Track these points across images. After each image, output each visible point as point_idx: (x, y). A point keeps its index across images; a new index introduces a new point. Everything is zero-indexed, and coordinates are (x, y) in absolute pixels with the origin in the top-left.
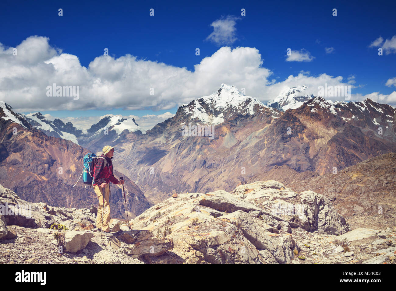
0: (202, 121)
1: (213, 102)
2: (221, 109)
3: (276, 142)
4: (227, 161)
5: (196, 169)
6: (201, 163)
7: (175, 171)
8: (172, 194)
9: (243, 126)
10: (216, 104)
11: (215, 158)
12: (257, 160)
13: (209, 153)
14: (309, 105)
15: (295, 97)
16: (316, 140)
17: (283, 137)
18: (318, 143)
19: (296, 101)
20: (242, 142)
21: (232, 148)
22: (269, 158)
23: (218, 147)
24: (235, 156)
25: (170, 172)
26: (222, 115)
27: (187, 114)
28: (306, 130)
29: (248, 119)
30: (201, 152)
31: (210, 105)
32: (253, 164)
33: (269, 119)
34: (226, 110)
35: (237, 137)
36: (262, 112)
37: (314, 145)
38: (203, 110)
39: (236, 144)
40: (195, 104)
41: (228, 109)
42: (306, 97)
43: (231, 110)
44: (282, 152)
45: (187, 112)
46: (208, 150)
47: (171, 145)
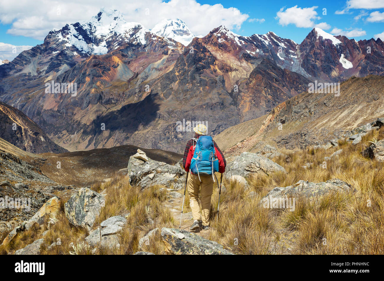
0: (80, 49)
1: (93, 28)
2: (103, 37)
3: (189, 73)
4: (127, 96)
5: (90, 106)
6: (96, 98)
7: (62, 108)
8: (63, 136)
9: (135, 57)
10: (96, 31)
11: (112, 92)
12: (170, 94)
13: (102, 86)
14: (215, 34)
15: (174, 30)
16: (230, 73)
17: (197, 68)
18: (233, 76)
19: (175, 34)
20: (139, 74)
21: (129, 81)
22: (185, 91)
23: (111, 80)
24: (137, 91)
25: (56, 109)
26: (104, 43)
27: (60, 41)
28: (217, 62)
29: (139, 49)
30: (94, 85)
31: (88, 32)
32: (166, 98)
33: (166, 50)
34: (109, 38)
35: (132, 69)
36: (155, 42)
37: (229, 77)
38: (81, 37)
39: (133, 77)
40: (70, 30)
41: (112, 37)
42: (186, 31)
43: (116, 38)
44: (199, 85)
45: (60, 39)
46: (102, 83)
47: (46, 78)
